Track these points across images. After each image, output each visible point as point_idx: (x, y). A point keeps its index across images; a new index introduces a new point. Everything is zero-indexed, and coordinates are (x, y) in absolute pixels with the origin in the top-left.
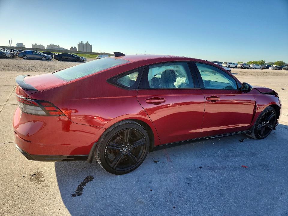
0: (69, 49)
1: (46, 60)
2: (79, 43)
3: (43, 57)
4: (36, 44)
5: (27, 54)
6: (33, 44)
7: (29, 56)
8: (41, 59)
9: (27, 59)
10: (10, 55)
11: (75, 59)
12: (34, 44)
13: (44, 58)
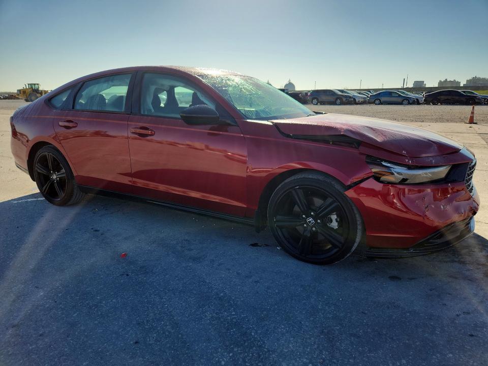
1: (408, 104)
3: (404, 100)
5: (382, 96)
7: (383, 99)
8: (401, 103)
9: (381, 103)
10: (361, 100)
11: (464, 99)
13: (405, 102)
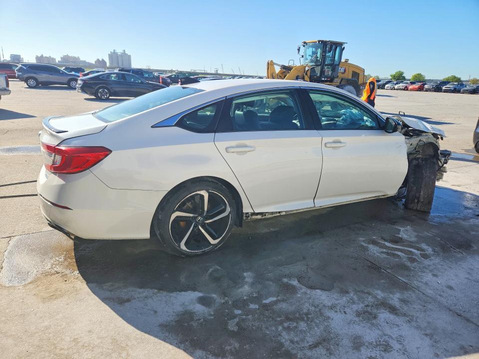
0: (94, 63)
2: (111, 52)
4: (42, 55)
6: (37, 56)
12: (39, 56)
